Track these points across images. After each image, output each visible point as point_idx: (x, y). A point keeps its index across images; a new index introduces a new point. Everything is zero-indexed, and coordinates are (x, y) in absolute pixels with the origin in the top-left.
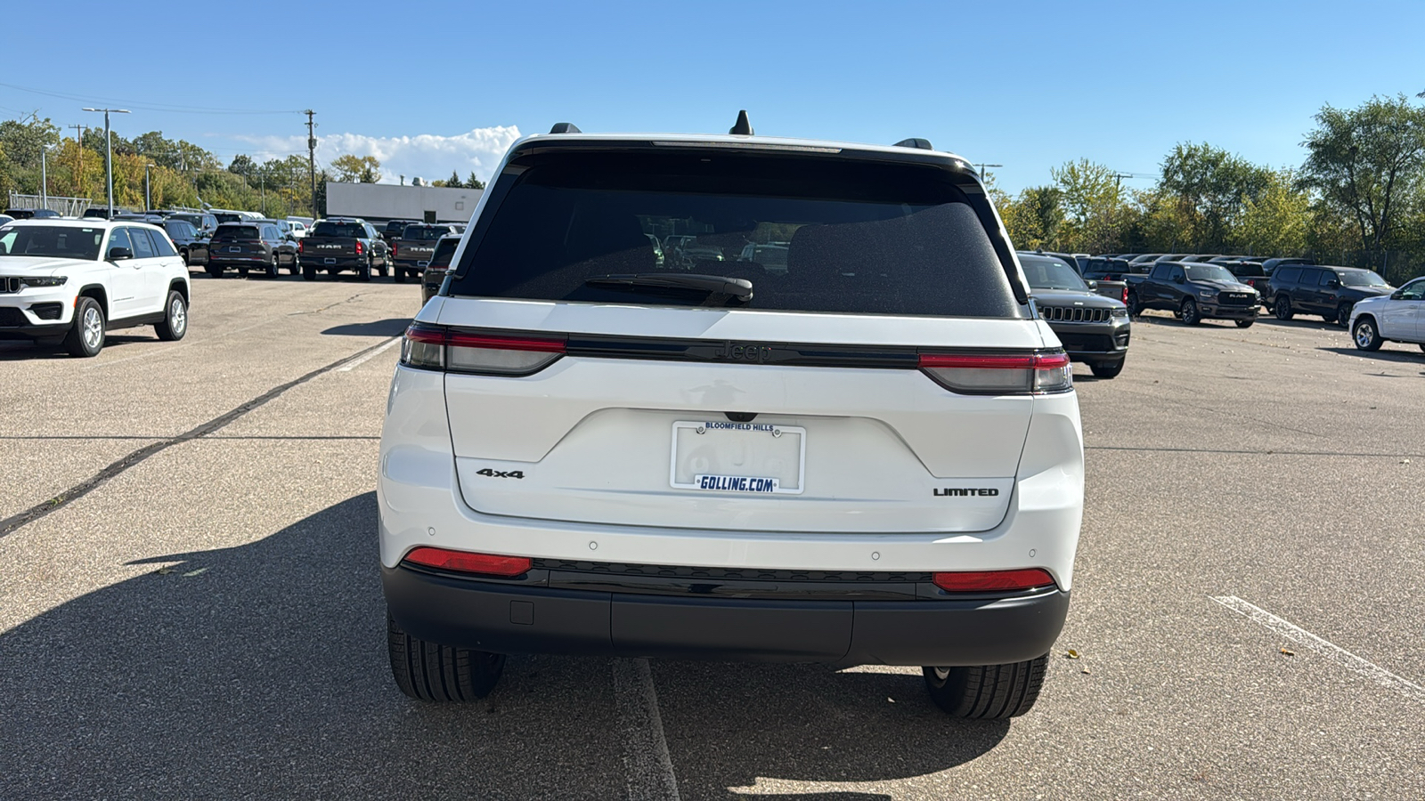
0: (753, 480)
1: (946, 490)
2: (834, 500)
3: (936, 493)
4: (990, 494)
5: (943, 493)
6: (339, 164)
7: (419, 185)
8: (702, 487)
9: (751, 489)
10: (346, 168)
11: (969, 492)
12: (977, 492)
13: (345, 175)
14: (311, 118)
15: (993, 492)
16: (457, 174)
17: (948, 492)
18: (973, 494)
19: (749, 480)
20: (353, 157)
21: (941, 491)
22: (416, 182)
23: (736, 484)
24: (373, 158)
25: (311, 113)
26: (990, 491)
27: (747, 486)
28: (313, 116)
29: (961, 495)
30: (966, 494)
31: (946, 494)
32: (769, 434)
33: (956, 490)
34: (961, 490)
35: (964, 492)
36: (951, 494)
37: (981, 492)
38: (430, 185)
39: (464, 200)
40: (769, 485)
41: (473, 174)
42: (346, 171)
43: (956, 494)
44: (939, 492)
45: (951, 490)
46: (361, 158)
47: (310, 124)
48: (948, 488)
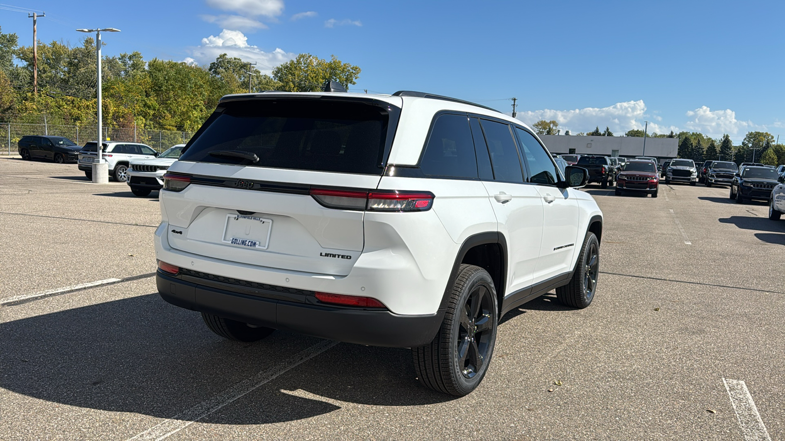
0: (249, 242)
1: (326, 254)
2: (279, 253)
3: (321, 254)
4: (347, 258)
5: (324, 255)
6: (537, 126)
7: (568, 135)
8: (232, 243)
9: (248, 245)
10: (540, 127)
11: (337, 256)
12: (340, 257)
13: (539, 131)
14: (514, 102)
15: (349, 257)
16: (599, 128)
17: (327, 255)
18: (338, 257)
19: (248, 241)
20: (545, 121)
21: (324, 254)
22: (567, 133)
23: (243, 243)
24: (555, 122)
25: (515, 100)
26: (347, 256)
27: (247, 244)
28: (516, 101)
29: (333, 257)
30: (335, 257)
31: (326, 256)
32: (259, 221)
33: (331, 254)
34: (333, 255)
35: (334, 256)
36: (328, 256)
37: (343, 257)
38: (585, 135)
39: (592, 142)
40: (255, 244)
41: (608, 128)
42: (540, 129)
43: (330, 256)
44: (323, 255)
45: (328, 254)
46: (548, 122)
47: (514, 105)
48: (327, 253)
